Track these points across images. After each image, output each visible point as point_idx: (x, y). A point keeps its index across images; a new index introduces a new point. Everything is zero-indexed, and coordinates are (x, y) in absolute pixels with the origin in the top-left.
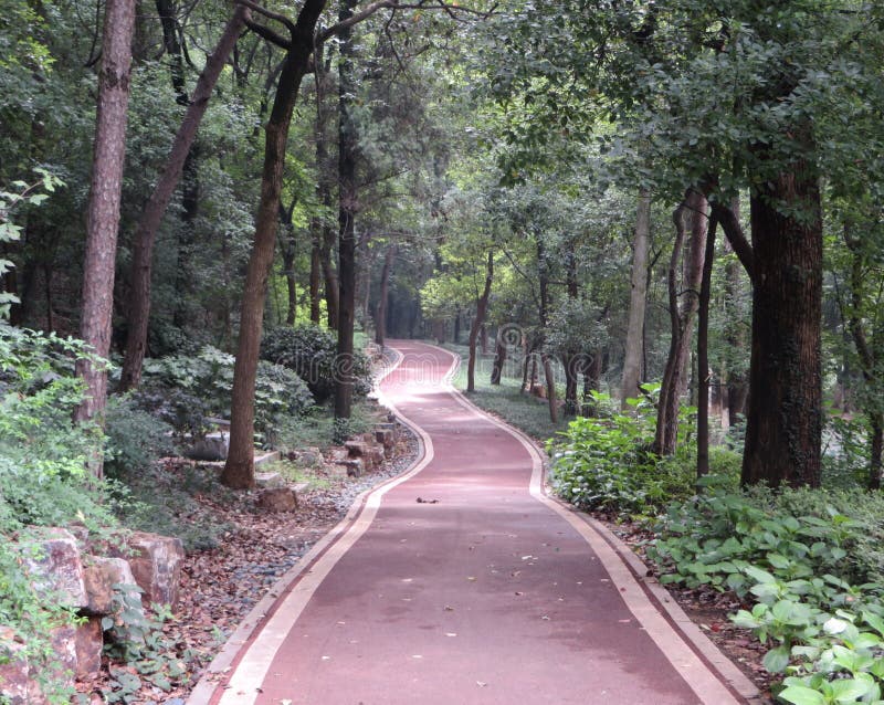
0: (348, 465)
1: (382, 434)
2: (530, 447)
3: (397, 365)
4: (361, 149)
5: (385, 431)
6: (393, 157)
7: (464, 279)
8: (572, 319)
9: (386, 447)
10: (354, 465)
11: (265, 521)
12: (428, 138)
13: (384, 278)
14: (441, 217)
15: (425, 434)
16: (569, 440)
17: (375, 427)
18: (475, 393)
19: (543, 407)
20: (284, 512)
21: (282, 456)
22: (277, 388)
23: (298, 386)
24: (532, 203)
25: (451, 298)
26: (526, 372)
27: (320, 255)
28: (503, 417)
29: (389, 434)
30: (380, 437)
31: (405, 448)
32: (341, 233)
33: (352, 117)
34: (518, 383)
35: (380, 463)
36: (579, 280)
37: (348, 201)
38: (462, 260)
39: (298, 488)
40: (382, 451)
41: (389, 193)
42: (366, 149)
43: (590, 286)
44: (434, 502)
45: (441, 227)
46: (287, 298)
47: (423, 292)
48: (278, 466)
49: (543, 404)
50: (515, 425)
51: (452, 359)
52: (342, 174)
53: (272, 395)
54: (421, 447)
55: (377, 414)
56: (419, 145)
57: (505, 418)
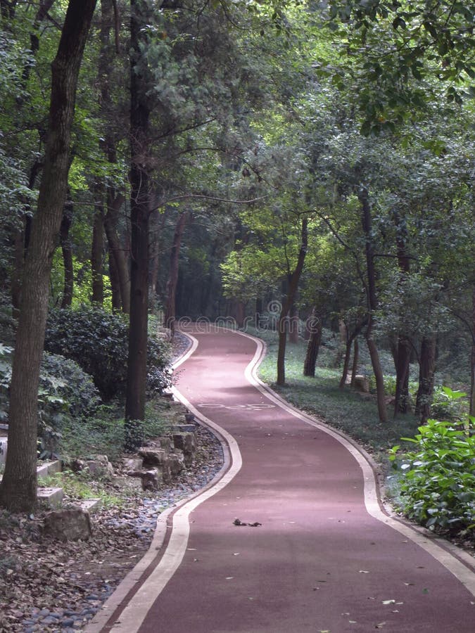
0: (143, 476)
1: (180, 437)
2: (357, 454)
3: (191, 352)
4: (158, 93)
5: (184, 434)
6: (197, 103)
7: (272, 251)
8: (409, 299)
9: (186, 453)
10: (150, 477)
11: (53, 553)
12: (238, 80)
13: (174, 250)
14: (253, 176)
15: (230, 438)
16: (417, 448)
17: (172, 428)
18: (287, 386)
19: (367, 404)
20: (75, 540)
21: (63, 466)
22: (57, 383)
23: (81, 381)
24: (362, 159)
25: (258, 274)
26: (346, 362)
27: (104, 222)
28: (321, 416)
29: (189, 437)
30: (178, 441)
31: (207, 455)
32: (134, 195)
33: (146, 55)
34: (336, 374)
35: (179, 473)
36: (413, 251)
37: (141, 158)
38: (273, 228)
39: (86, 506)
40: (182, 459)
41: (190, 147)
42: (164, 94)
43: (428, 259)
44: (256, 525)
45: (253, 188)
46: (61, 275)
47: (223, 266)
48: (58, 479)
49: (368, 399)
50: (336, 426)
51: (255, 346)
52: (134, 123)
53: (52, 392)
54: (226, 453)
55: (173, 413)
56: (227, 89)
57: (323, 417)
